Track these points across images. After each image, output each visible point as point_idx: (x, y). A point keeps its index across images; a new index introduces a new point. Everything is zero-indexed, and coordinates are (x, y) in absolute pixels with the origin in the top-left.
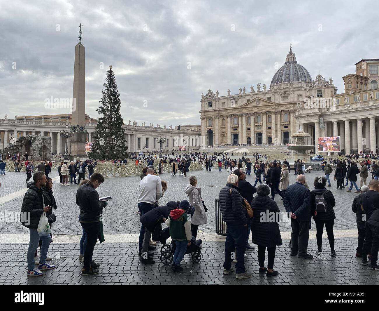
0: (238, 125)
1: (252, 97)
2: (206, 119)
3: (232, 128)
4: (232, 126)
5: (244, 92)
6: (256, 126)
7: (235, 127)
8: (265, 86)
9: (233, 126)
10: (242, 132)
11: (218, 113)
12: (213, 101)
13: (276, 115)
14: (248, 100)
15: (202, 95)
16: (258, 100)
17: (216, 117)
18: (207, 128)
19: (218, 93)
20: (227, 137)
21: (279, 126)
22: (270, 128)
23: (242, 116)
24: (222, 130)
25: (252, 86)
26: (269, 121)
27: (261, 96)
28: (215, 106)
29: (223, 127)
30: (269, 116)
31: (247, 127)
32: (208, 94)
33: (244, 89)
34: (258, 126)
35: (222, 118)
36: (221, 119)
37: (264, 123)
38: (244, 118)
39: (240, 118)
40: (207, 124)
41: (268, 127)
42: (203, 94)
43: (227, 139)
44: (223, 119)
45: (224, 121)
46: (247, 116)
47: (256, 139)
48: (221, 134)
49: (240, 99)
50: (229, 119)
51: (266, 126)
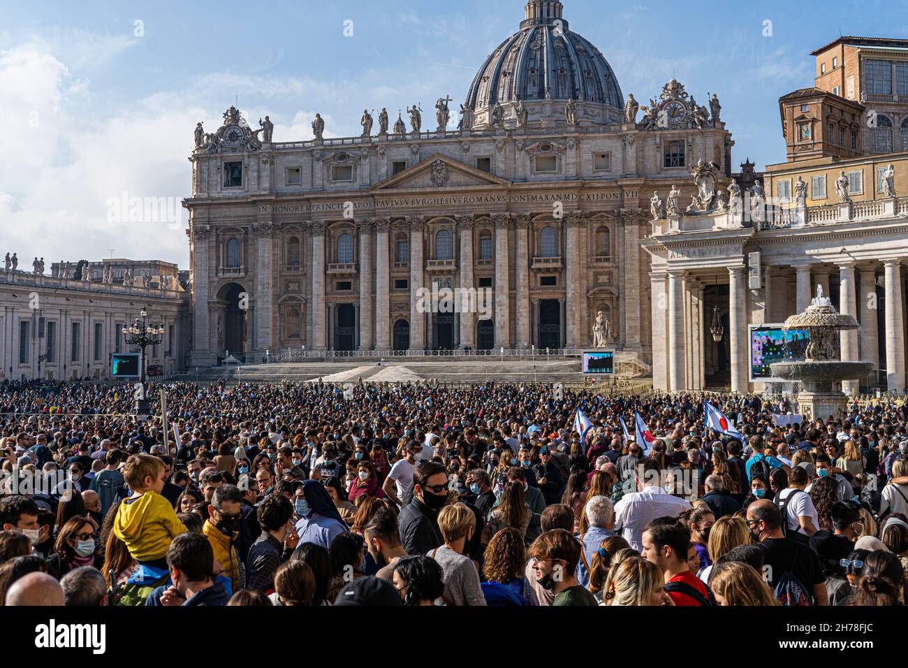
0: (357, 267)
1: (413, 152)
2: (213, 239)
3: (329, 280)
4: (330, 271)
6: (434, 272)
7: (342, 275)
9: (338, 271)
10: (374, 299)
11: (269, 211)
12: (246, 161)
13: (513, 232)
14: (399, 166)
15: (199, 132)
16: (438, 168)
17: (260, 231)
18: (221, 275)
19: (268, 126)
20: (308, 317)
21: (521, 277)
22: (488, 282)
23: (373, 229)
24: (287, 286)
25: (415, 107)
27: (453, 150)
28: (256, 183)
29: (293, 272)
30: (482, 234)
31: (396, 275)
32: (223, 129)
34: (442, 272)
35: (289, 236)
36: (283, 238)
37: (462, 264)
38: (382, 239)
39: (364, 238)
40: (217, 257)
41: (481, 279)
42: (199, 125)
43: (308, 328)
44: (294, 240)
45: (296, 248)
46: (395, 232)
47: (430, 327)
48: (283, 304)
49: (365, 157)
50: (318, 242)
51: (471, 274)
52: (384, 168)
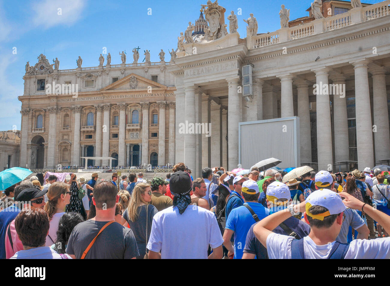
0: (95, 128)
1: (122, 73)
2: (31, 115)
3: (82, 134)
4: (82, 130)
5: (109, 63)
6: (129, 130)
7: (88, 132)
8: (147, 53)
9: (86, 129)
10: (102, 143)
11: (55, 101)
12: (47, 79)
13: (167, 111)
14: (115, 80)
15: (27, 65)
16: (134, 79)
17: (51, 111)
18: (33, 131)
19: (57, 63)
20: (72, 152)
21: (171, 134)
22: (155, 135)
23: (102, 109)
24: (63, 137)
25: (123, 52)
26: (153, 122)
27: (140, 72)
29: (66, 130)
30: (153, 112)
31: (113, 131)
32: (37, 64)
33: (109, 57)
34: (133, 130)
35: (65, 113)
36: (62, 114)
37: (143, 126)
38: (106, 114)
39: (99, 114)
40: (32, 124)
41: (152, 134)
42: (28, 63)
43: (72, 157)
44: (67, 115)
45: (68, 119)
46: (113, 111)
47: (128, 156)
48: (60, 146)
49: (100, 76)
50: (77, 116)
51: (147, 131)
52: (108, 81)
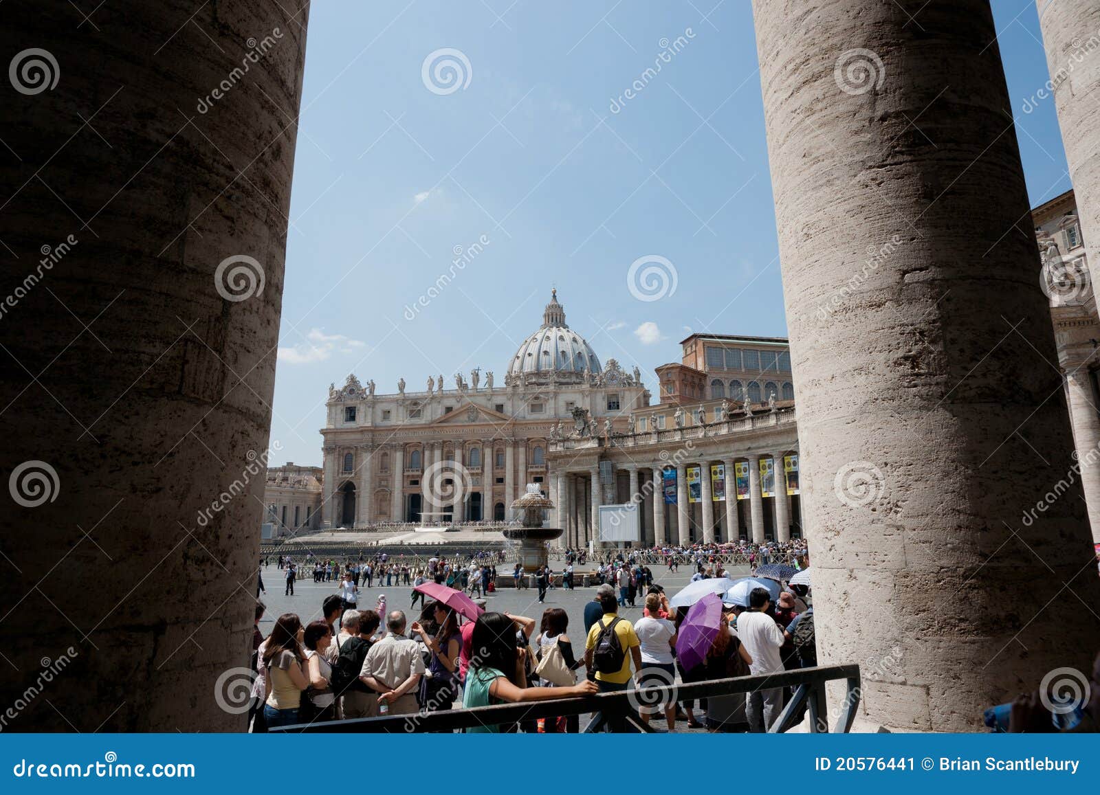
0: (423, 471)
1: (457, 401)
2: (337, 453)
3: (405, 479)
4: (406, 474)
5: (441, 386)
7: (413, 476)
8: (490, 376)
9: (410, 473)
11: (370, 436)
12: (358, 406)
13: (516, 450)
14: (449, 409)
15: (332, 389)
16: (472, 410)
17: (365, 448)
18: (340, 475)
19: (372, 386)
20: (392, 502)
21: (522, 477)
22: (501, 481)
23: (432, 447)
24: (380, 483)
25: (459, 374)
26: (498, 463)
27: (481, 401)
28: (363, 419)
29: (383, 474)
30: (498, 451)
32: (346, 387)
33: (441, 380)
34: (473, 474)
36: (379, 452)
37: (486, 469)
38: (438, 454)
39: (427, 453)
40: (339, 465)
41: (497, 478)
42: (332, 385)
43: (392, 509)
44: (385, 454)
45: (386, 459)
46: (445, 449)
47: (466, 508)
48: (377, 494)
49: (429, 404)
50: (399, 456)
51: (491, 475)
52: (439, 412)
